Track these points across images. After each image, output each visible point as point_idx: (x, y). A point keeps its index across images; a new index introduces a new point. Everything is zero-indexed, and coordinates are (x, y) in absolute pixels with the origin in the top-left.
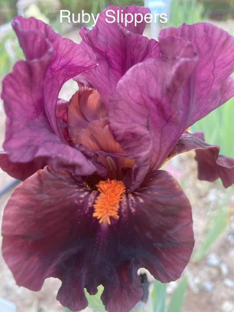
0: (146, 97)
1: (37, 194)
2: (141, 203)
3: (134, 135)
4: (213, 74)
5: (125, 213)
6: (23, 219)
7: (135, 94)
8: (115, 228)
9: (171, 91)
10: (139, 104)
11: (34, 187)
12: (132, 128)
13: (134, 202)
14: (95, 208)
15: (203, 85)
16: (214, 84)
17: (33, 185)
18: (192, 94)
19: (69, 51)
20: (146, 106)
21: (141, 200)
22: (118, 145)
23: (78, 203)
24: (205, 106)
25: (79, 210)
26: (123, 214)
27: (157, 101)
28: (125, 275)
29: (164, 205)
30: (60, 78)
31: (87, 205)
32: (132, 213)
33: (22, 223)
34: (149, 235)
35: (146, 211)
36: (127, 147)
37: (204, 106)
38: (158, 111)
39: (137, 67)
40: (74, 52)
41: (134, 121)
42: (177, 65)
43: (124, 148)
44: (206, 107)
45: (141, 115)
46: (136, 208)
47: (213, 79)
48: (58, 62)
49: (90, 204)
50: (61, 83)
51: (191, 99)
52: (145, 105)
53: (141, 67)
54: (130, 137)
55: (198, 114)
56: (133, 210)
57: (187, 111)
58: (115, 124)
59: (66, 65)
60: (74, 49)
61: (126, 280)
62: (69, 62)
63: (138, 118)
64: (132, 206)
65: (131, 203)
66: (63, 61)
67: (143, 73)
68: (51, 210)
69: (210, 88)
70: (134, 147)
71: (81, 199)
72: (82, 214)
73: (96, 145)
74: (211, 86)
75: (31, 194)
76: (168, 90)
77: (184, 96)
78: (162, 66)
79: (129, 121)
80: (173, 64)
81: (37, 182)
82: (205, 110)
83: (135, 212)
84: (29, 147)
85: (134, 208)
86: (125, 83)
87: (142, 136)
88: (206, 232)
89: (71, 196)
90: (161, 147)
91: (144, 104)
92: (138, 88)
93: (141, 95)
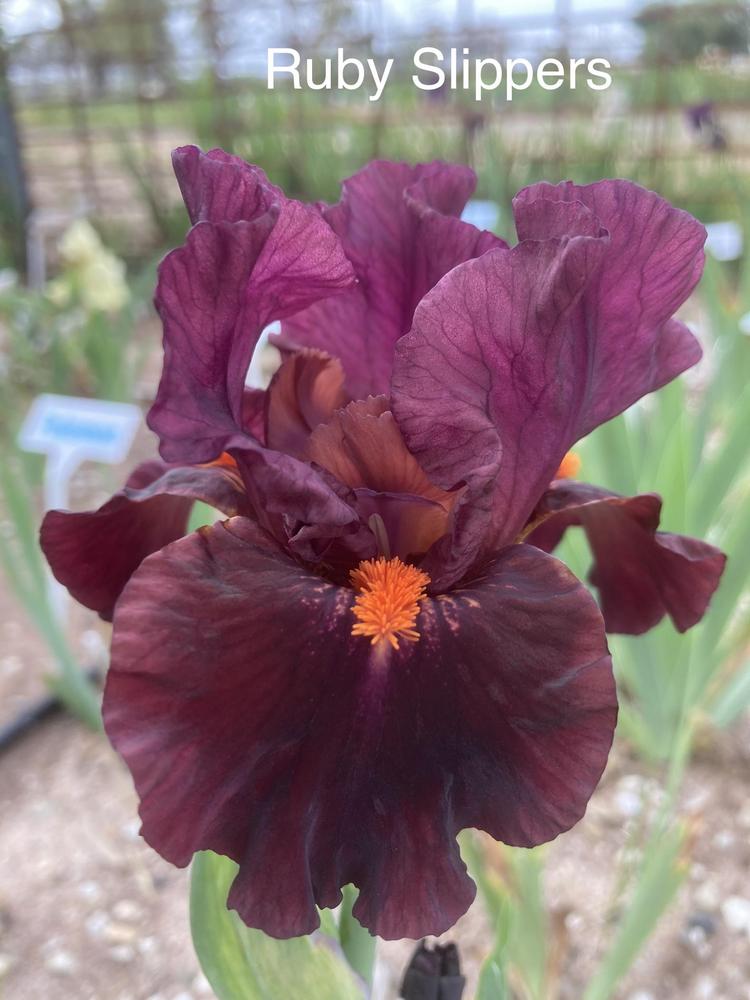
0: (484, 339)
1: (201, 577)
2: (474, 608)
3: (455, 431)
4: (640, 299)
5: (433, 631)
6: (165, 632)
7: (459, 331)
8: (408, 671)
9: (546, 320)
10: (467, 355)
11: (190, 562)
12: (451, 413)
13: (455, 606)
14: (355, 612)
15: (615, 327)
16: (642, 326)
17: (188, 557)
18: (591, 346)
19: (298, 233)
20: (483, 362)
21: (474, 603)
22: (411, 462)
23: (308, 604)
24: (622, 381)
25: (313, 622)
26: (428, 635)
27: (511, 348)
28: (429, 827)
29: (533, 612)
30: (263, 304)
31: (333, 609)
32: (452, 633)
33: (164, 642)
34: (496, 692)
35: (489, 628)
36: (436, 465)
37: (619, 380)
38: (512, 377)
39: (465, 269)
40: (308, 238)
41: (456, 397)
42: (564, 253)
43: (428, 468)
44: (625, 384)
45: (474, 383)
46: (460, 621)
47: (639, 310)
48: (266, 259)
49: (340, 609)
50: (262, 320)
51: (590, 357)
52: (481, 359)
53: (475, 266)
54: (443, 440)
55: (607, 401)
56: (455, 626)
57: (581, 387)
58: (407, 403)
59: (284, 270)
60: (308, 230)
61: (431, 841)
62: (293, 261)
63: (464, 390)
64: (452, 616)
65: (448, 611)
66: (278, 259)
67: (478, 281)
68: (237, 620)
69: (633, 334)
70: (456, 463)
71: (317, 595)
72: (321, 632)
73: (352, 467)
74: (636, 329)
75: (187, 576)
76: (540, 317)
77: (572, 347)
78: (524, 264)
79: (445, 394)
80: (551, 256)
81: (199, 552)
82: (621, 393)
83: (458, 631)
84: (198, 441)
85: (455, 620)
86: (434, 304)
87: (475, 433)
88: (614, 917)
89: (290, 589)
90: (516, 482)
91: (480, 356)
92: (467, 317)
93: (474, 333)
